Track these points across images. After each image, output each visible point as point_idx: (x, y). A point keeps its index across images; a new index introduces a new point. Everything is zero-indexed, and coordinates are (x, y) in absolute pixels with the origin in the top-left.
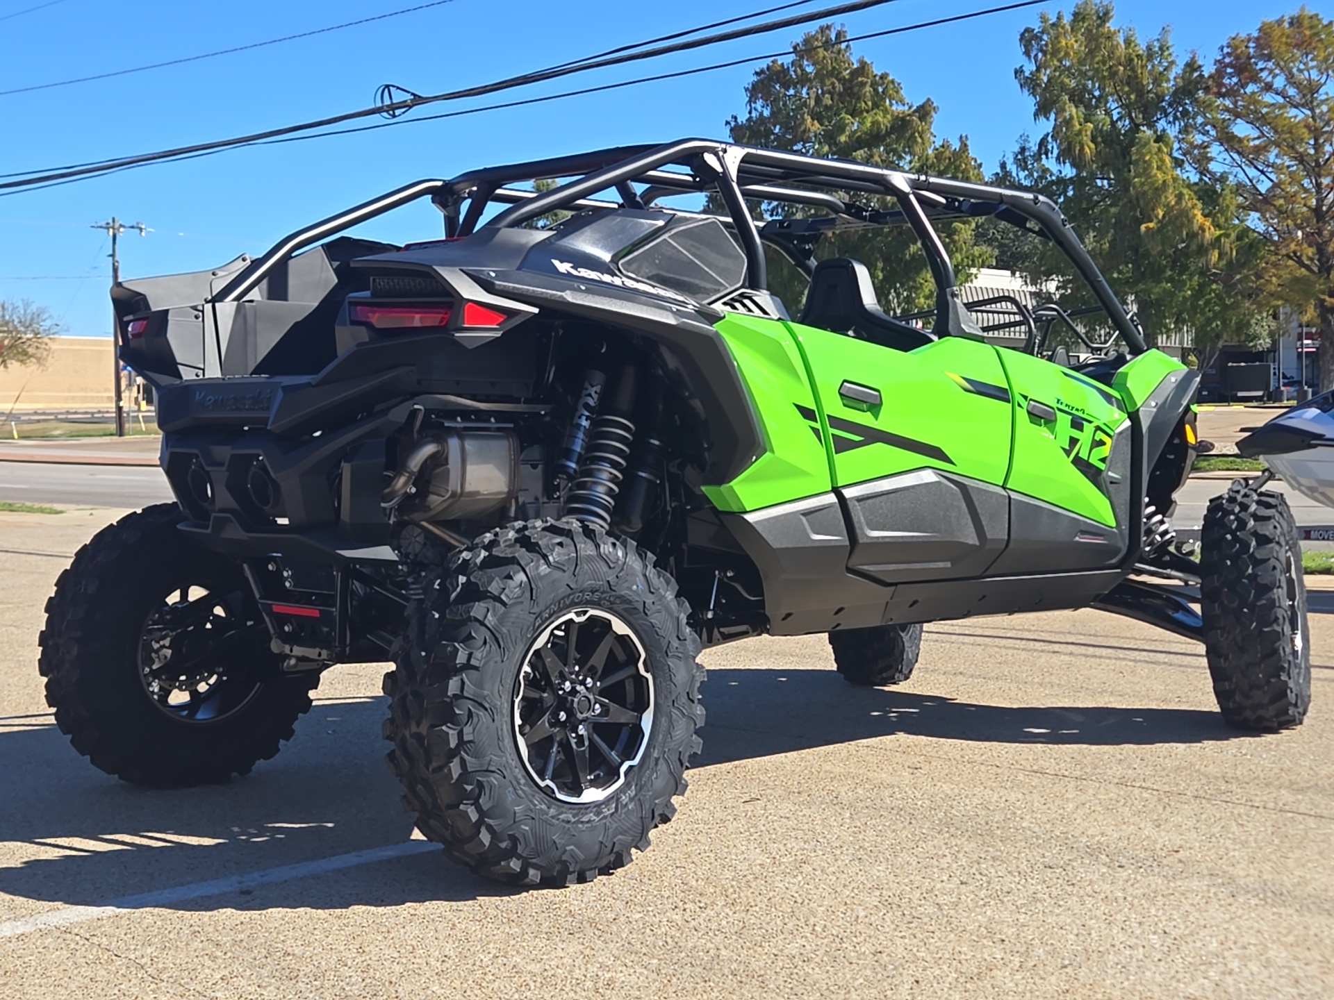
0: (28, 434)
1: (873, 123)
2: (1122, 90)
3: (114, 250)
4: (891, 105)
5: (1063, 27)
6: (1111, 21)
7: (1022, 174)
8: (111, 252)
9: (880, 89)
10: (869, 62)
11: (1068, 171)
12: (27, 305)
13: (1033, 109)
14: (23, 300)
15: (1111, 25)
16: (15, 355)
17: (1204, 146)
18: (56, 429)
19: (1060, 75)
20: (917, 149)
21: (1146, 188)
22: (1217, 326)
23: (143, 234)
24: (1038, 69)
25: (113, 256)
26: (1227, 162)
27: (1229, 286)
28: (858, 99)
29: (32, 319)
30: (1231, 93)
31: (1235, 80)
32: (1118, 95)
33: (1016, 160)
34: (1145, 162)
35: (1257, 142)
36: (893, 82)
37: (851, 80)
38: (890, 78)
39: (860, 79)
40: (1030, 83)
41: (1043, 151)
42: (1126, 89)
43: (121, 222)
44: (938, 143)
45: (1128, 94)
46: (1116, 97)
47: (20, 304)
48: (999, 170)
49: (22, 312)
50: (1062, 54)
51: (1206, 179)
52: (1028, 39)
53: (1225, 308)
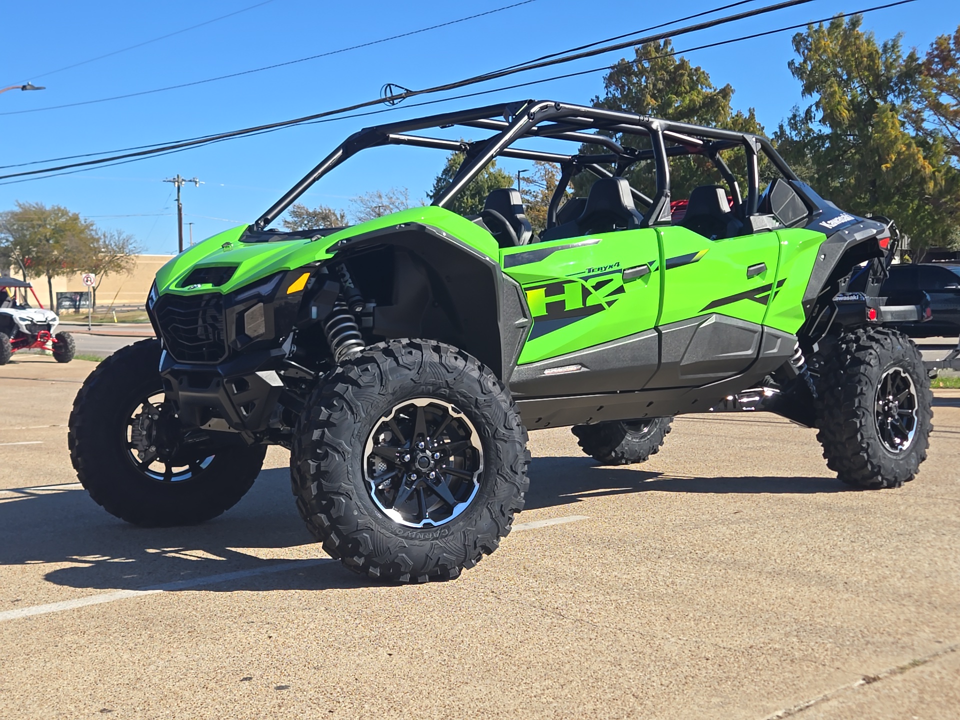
0: (123, 319)
1: (690, 101)
2: (863, 74)
3: (178, 197)
4: (702, 88)
5: (823, 32)
6: (860, 26)
7: (794, 133)
8: (176, 198)
9: (695, 78)
10: (686, 60)
11: (827, 130)
12: (120, 234)
13: (802, 89)
14: (117, 231)
15: (859, 30)
16: (112, 267)
17: (918, 112)
18: (141, 315)
19: (819, 66)
20: (721, 119)
21: (883, 141)
22: (930, 233)
23: (197, 185)
24: (805, 62)
25: (178, 200)
26: (936, 122)
27: (937, 206)
28: (680, 85)
29: (123, 244)
30: (936, 75)
31: (940, 66)
32: (860, 78)
33: (790, 123)
34: (883, 123)
35: (955, 108)
36: (703, 73)
37: (675, 73)
38: (702, 70)
39: (680, 72)
40: (798, 71)
41: (808, 117)
42: (866, 73)
43: (183, 178)
44: (734, 114)
45: (868, 77)
46: (858, 79)
47: (115, 233)
48: (778, 130)
49: (117, 238)
50: (822, 50)
51: (921, 134)
52: (798, 41)
53: (934, 221)
